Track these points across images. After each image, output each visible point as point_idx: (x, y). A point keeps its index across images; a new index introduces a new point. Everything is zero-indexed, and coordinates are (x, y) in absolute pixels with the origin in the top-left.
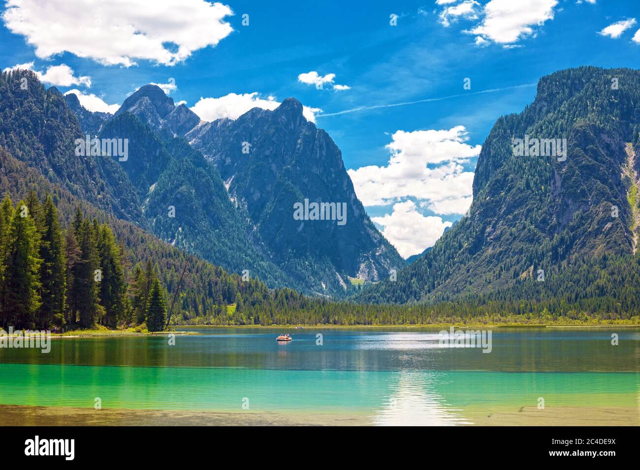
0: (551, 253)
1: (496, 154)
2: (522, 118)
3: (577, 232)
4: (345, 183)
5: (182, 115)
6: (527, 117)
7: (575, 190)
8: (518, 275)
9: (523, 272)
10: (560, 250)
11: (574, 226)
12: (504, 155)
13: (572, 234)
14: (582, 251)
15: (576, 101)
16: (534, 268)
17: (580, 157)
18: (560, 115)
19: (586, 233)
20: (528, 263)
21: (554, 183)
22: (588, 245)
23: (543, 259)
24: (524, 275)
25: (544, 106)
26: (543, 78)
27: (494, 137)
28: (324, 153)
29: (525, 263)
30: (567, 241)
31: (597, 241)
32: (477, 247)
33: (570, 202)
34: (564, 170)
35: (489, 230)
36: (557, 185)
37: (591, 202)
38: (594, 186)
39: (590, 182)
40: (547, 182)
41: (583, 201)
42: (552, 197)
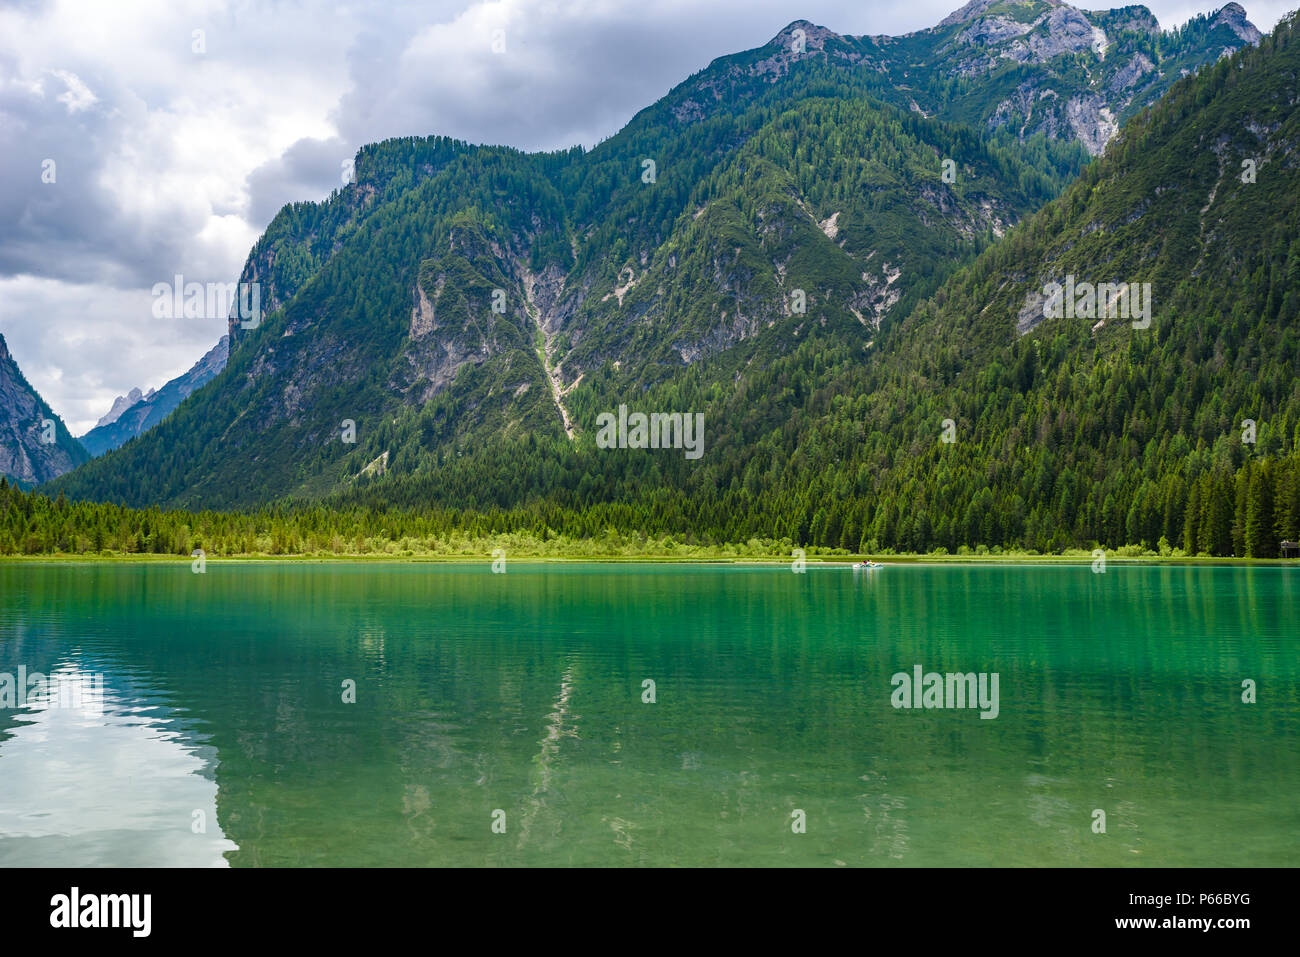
0: (420, 431)
1: (282, 265)
2: (327, 211)
3: (466, 398)
6: (335, 210)
7: (459, 328)
8: (358, 469)
9: (368, 462)
10: (437, 426)
11: (461, 389)
12: (297, 268)
13: (457, 400)
14: (480, 431)
15: (438, 186)
16: (390, 455)
17: (464, 272)
18: (410, 207)
19: (484, 400)
20: (377, 447)
21: (419, 315)
22: (488, 419)
23: (404, 442)
24: (370, 468)
25: (369, 193)
26: (367, 147)
27: (278, 237)
29: (371, 448)
30: (449, 412)
31: (505, 414)
32: (265, 418)
33: (449, 347)
34: (438, 293)
35: (289, 389)
36: (424, 317)
37: (487, 349)
38: (491, 322)
39: (484, 316)
40: (404, 313)
41: (473, 346)
42: (414, 338)
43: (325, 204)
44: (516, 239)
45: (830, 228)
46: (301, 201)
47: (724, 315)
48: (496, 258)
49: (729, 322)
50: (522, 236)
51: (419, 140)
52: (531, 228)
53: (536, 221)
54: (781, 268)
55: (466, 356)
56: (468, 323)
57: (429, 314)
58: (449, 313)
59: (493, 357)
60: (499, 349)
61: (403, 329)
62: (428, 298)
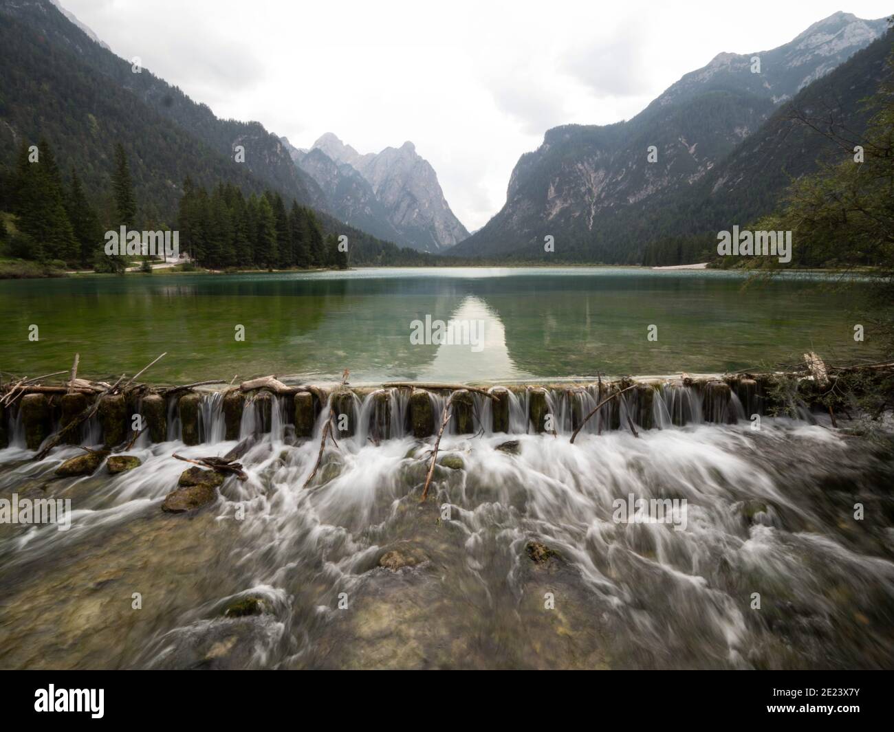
2: (535, 155)
3: (561, 218)
4: (438, 191)
6: (537, 154)
7: (561, 195)
8: (528, 241)
10: (551, 227)
11: (560, 215)
13: (558, 219)
14: (563, 228)
16: (537, 237)
19: (566, 218)
21: (550, 191)
22: (566, 225)
24: (531, 241)
25: (547, 148)
26: (549, 130)
28: (427, 173)
30: (555, 223)
31: (571, 223)
33: (558, 202)
34: (556, 184)
36: (552, 192)
37: (569, 202)
38: (572, 192)
39: (569, 190)
40: (547, 191)
41: (565, 201)
42: (549, 199)
43: (535, 152)
44: (590, 160)
45: (692, 150)
46: (528, 152)
47: (645, 186)
48: (579, 169)
49: (647, 187)
50: (593, 159)
51: (566, 126)
52: (596, 155)
53: (598, 153)
54: (668, 167)
55: (563, 204)
56: (564, 193)
57: (553, 191)
58: (559, 191)
59: (571, 204)
60: (573, 202)
61: (546, 196)
62: (553, 186)
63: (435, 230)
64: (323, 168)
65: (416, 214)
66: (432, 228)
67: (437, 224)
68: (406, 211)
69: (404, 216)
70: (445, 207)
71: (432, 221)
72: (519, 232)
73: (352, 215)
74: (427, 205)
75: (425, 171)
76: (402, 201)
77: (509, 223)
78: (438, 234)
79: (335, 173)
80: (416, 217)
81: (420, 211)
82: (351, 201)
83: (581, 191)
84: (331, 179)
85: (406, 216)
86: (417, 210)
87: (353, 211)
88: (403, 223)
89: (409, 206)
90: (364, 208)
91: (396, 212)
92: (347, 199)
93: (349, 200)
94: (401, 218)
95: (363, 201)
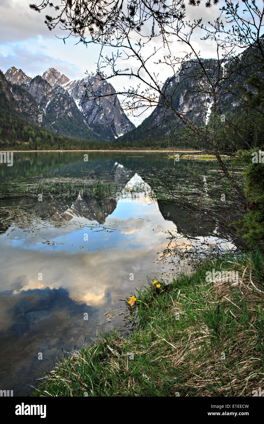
0: (177, 125)
4: (117, 102)
5: (63, 79)
7: (188, 102)
9: (167, 132)
19: (190, 118)
20: (169, 129)
23: (174, 128)
25: (183, 73)
28: (110, 91)
32: (154, 123)
33: (186, 106)
34: (185, 94)
35: (158, 117)
37: (193, 106)
38: (195, 100)
39: (193, 99)
40: (178, 99)
41: (190, 106)
42: (180, 105)
55: (189, 108)
56: (190, 100)
57: (182, 100)
58: (186, 99)
59: (194, 108)
60: (195, 106)
61: (179, 103)
62: (183, 96)
63: (114, 127)
64: (42, 88)
65: (102, 117)
66: (113, 126)
67: (116, 123)
68: (96, 115)
69: (94, 118)
70: (121, 113)
71: (113, 121)
72: (160, 126)
73: (58, 117)
74: (110, 111)
75: (109, 90)
76: (93, 109)
77: (155, 121)
78: (116, 130)
79: (50, 91)
80: (102, 119)
81: (105, 115)
82: (58, 108)
83: (201, 99)
84: (47, 94)
85: (96, 118)
86: (103, 114)
87: (59, 115)
88: (93, 122)
89: (98, 112)
90: (66, 113)
91: (90, 116)
92: (56, 107)
93: (57, 108)
94: (92, 120)
95: (66, 108)
